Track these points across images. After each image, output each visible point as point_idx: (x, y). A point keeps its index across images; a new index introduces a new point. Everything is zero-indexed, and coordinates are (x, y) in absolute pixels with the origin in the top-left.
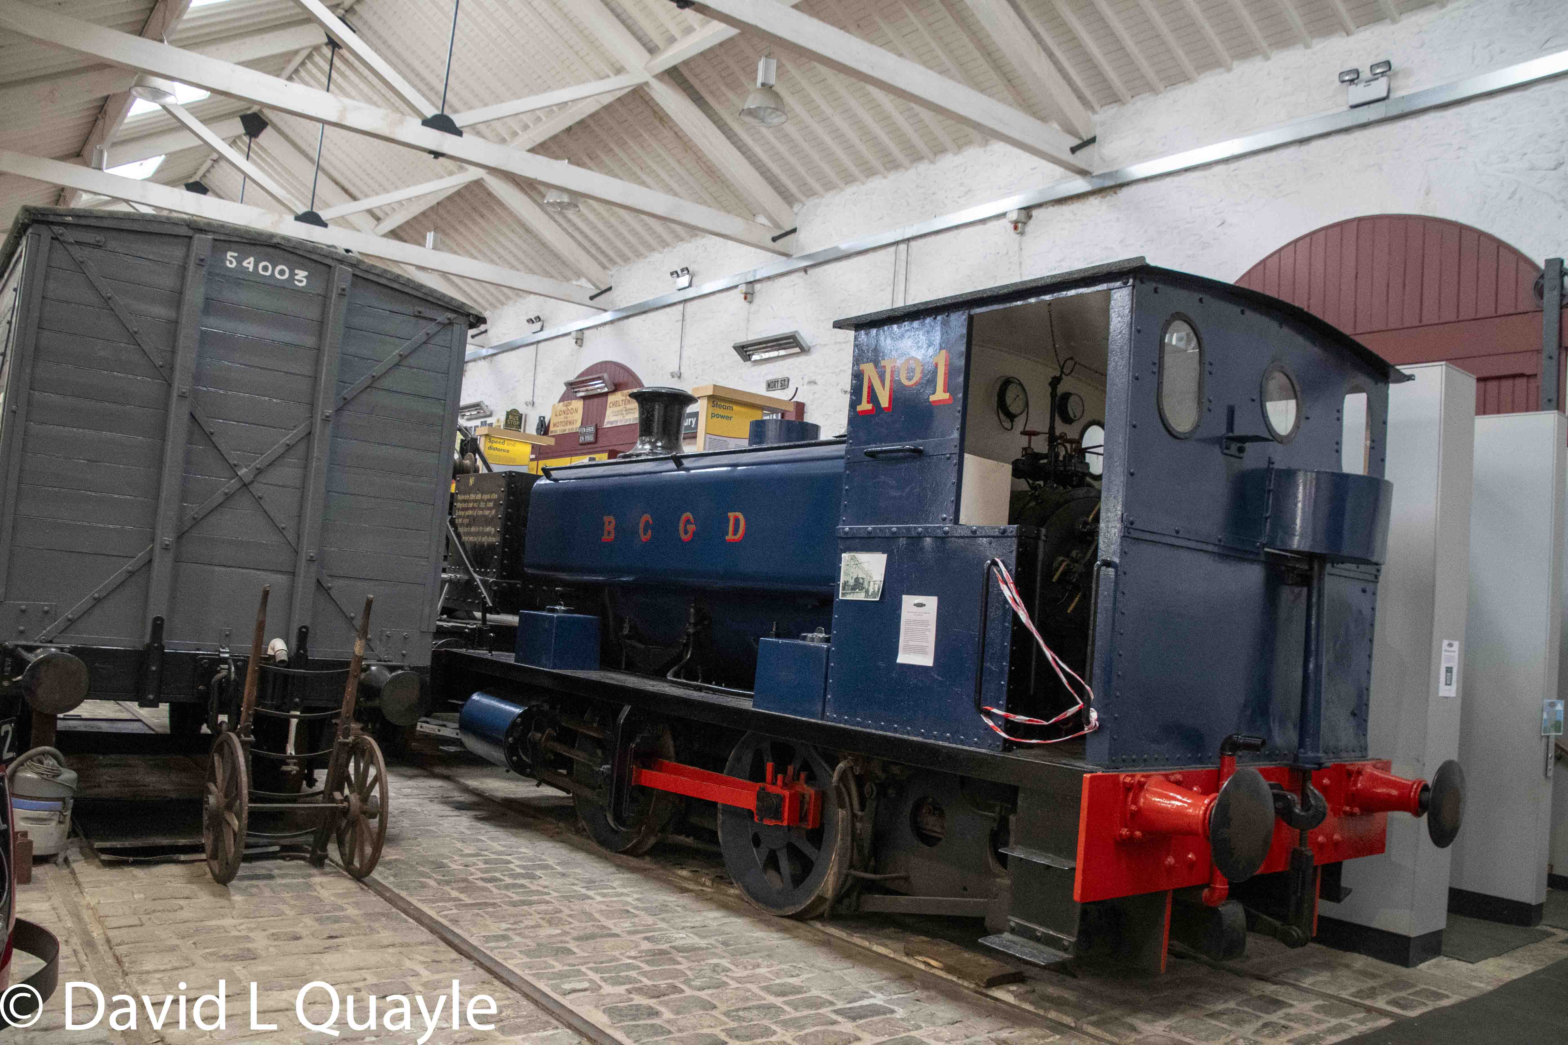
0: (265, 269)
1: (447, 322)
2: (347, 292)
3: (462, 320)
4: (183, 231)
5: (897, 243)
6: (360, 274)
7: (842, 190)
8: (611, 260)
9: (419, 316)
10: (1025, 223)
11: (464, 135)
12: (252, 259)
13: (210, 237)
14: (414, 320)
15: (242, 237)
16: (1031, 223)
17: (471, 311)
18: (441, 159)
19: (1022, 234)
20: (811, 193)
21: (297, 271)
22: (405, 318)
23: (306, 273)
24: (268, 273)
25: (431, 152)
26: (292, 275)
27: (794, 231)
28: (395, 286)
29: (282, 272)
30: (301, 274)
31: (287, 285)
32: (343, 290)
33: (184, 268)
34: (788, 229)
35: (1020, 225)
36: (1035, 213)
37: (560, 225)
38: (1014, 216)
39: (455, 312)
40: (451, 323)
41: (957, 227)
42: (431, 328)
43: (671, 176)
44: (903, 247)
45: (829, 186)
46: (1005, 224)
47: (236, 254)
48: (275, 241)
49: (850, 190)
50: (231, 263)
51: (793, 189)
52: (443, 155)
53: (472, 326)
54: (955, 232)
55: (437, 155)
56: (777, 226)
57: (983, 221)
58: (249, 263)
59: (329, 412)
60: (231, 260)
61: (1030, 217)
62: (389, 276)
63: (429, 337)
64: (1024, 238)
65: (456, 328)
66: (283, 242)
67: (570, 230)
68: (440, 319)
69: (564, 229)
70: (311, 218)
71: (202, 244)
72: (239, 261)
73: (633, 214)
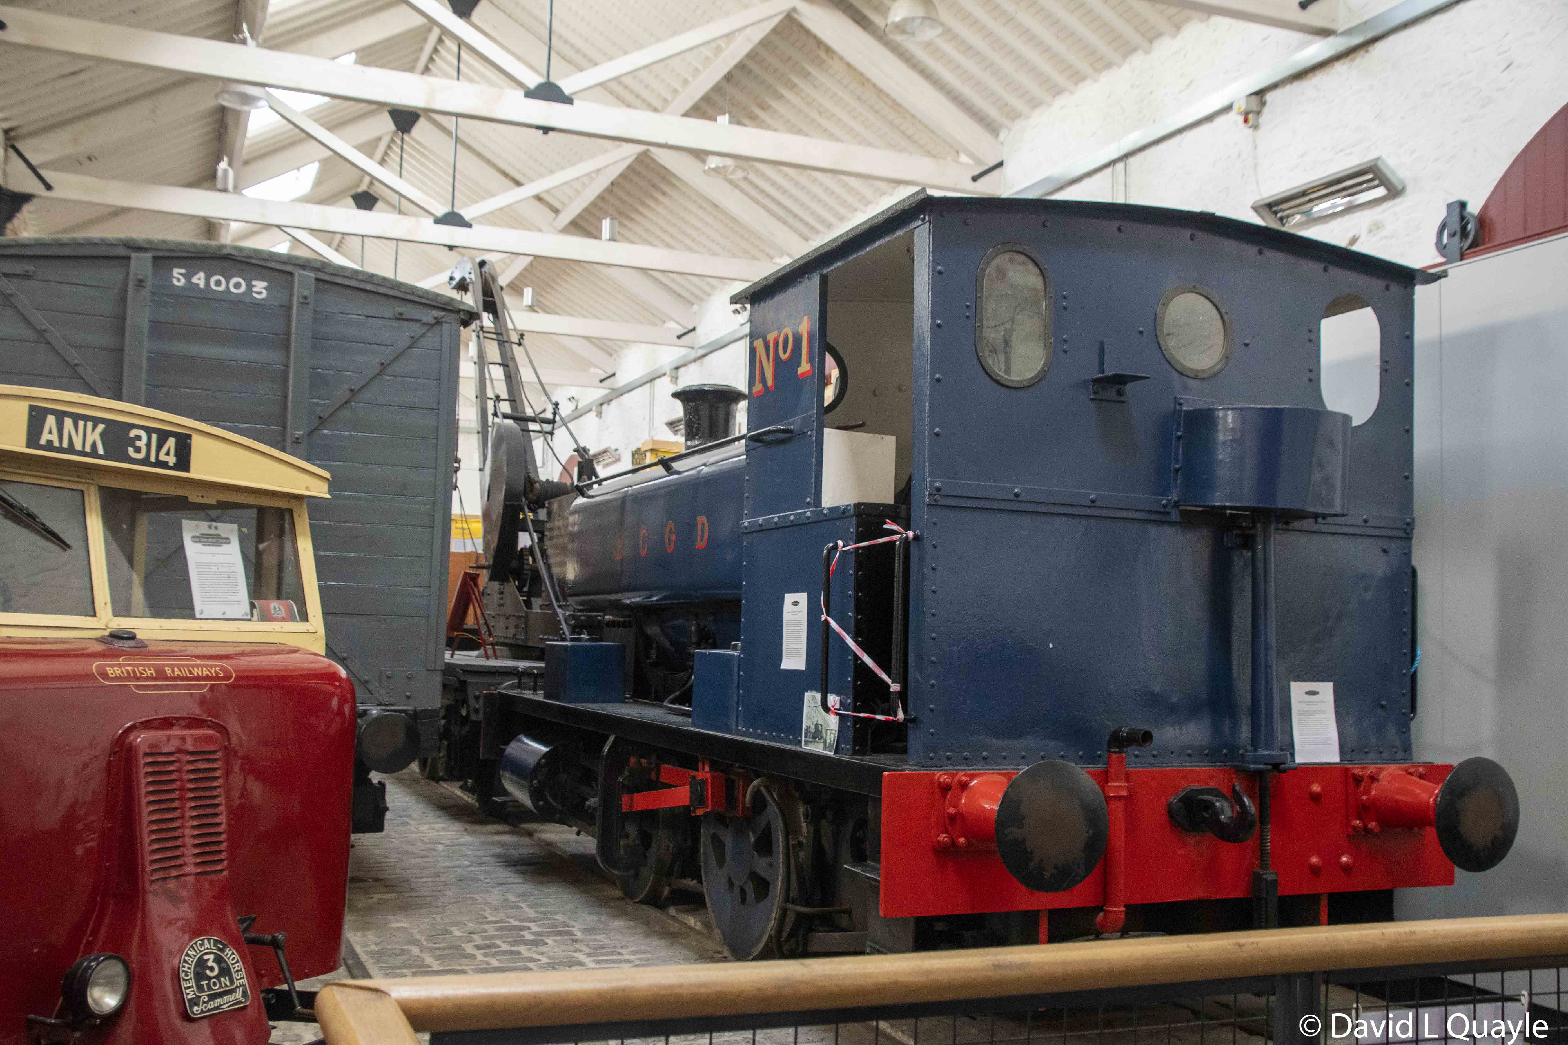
0: (218, 283)
1: (433, 321)
2: (311, 301)
3: (450, 317)
4: (122, 252)
5: (1114, 162)
6: (326, 278)
7: (1049, 105)
8: (812, 228)
9: (400, 318)
10: (1259, 113)
11: (575, 102)
12: (202, 275)
13: (149, 255)
14: (395, 324)
15: (188, 252)
16: (1266, 110)
17: (462, 307)
18: (551, 133)
19: (1256, 127)
20: (1014, 115)
21: (254, 283)
22: (385, 322)
23: (265, 284)
24: (222, 288)
25: (538, 128)
26: (250, 287)
27: (1001, 164)
28: (369, 287)
29: (237, 286)
30: (260, 286)
31: (247, 300)
32: (305, 298)
33: (125, 290)
34: (992, 163)
35: (1251, 116)
36: (1269, 97)
37: (747, 194)
38: (1241, 105)
39: (444, 309)
40: (438, 322)
41: (1180, 131)
42: (416, 329)
43: (855, 118)
44: (1120, 166)
45: (1035, 104)
46: (1234, 118)
47: (183, 271)
48: (225, 252)
49: (1060, 101)
50: (179, 280)
51: (993, 112)
52: (553, 129)
53: (466, 324)
54: (1178, 138)
55: (546, 130)
56: (978, 161)
57: (1210, 118)
58: (199, 279)
59: (298, 433)
60: (178, 277)
61: (1263, 104)
62: (361, 277)
63: (414, 342)
64: (1260, 132)
65: (446, 327)
66: (234, 252)
67: (759, 197)
68: (425, 320)
69: (752, 198)
70: (453, 219)
71: (141, 264)
72: (188, 277)
73: (800, 171)
